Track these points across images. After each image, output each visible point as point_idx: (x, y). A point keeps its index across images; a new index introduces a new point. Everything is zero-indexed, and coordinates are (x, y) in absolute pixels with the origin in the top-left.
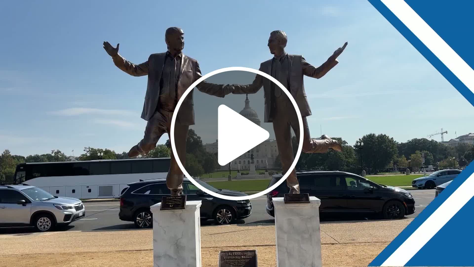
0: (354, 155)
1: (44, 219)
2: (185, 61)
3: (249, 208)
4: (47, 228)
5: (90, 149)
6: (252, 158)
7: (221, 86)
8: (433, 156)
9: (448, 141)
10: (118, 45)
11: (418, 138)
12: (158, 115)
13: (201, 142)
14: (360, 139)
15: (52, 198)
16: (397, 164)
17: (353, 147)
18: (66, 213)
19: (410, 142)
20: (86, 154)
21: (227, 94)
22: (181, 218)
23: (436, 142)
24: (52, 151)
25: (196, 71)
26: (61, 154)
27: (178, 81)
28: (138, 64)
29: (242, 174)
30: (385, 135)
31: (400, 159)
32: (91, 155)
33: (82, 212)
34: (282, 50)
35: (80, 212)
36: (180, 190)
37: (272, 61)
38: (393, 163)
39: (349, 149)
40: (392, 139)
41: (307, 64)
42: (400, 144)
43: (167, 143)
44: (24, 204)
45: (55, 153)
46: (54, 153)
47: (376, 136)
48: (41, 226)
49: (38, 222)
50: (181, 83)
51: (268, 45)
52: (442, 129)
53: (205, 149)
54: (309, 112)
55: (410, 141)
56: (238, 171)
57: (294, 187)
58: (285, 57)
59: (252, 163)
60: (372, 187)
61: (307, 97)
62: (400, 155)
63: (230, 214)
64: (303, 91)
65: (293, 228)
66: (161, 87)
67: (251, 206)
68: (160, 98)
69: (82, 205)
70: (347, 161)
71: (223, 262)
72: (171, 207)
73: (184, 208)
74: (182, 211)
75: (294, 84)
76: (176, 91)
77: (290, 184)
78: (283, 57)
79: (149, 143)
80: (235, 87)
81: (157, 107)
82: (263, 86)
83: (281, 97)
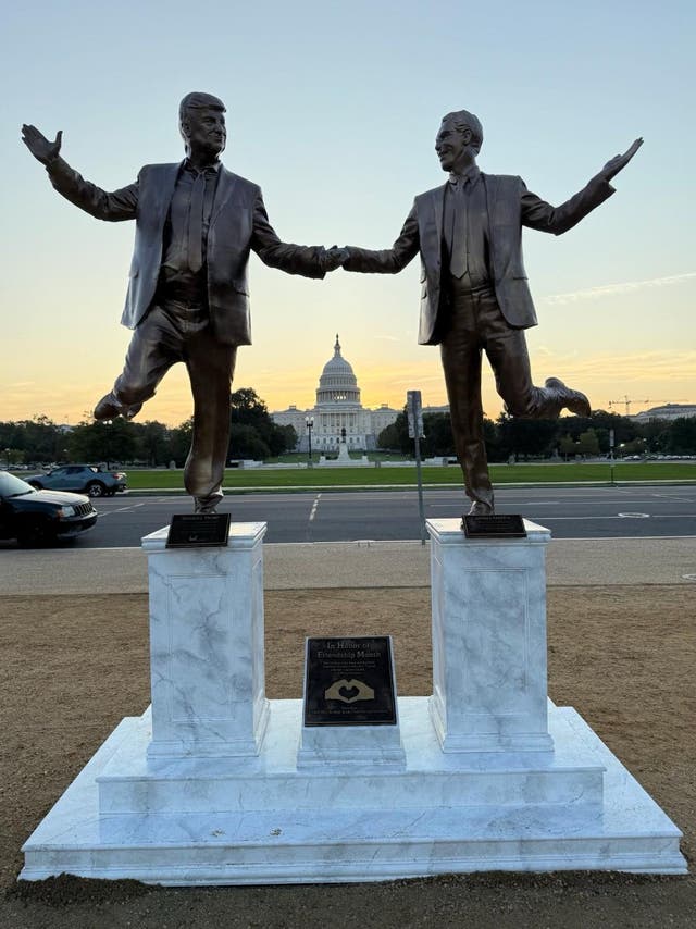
2: (228, 183)
6: (344, 435)
7: (317, 249)
10: (60, 134)
12: (158, 314)
21: (331, 269)
22: (216, 566)
23: (618, 416)
25: (254, 210)
27: (208, 228)
29: (327, 458)
34: (470, 162)
37: (442, 193)
45: (39, 419)
46: (36, 420)
51: (437, 149)
53: (273, 419)
58: (478, 179)
59: (344, 441)
65: (483, 593)
66: (167, 244)
71: (315, 664)
72: (192, 541)
73: (225, 545)
74: (220, 550)
75: (502, 246)
76: (204, 253)
77: (474, 491)
78: (473, 178)
79: (137, 384)
80: (351, 253)
81: (156, 293)
82: (418, 255)
83: (466, 278)
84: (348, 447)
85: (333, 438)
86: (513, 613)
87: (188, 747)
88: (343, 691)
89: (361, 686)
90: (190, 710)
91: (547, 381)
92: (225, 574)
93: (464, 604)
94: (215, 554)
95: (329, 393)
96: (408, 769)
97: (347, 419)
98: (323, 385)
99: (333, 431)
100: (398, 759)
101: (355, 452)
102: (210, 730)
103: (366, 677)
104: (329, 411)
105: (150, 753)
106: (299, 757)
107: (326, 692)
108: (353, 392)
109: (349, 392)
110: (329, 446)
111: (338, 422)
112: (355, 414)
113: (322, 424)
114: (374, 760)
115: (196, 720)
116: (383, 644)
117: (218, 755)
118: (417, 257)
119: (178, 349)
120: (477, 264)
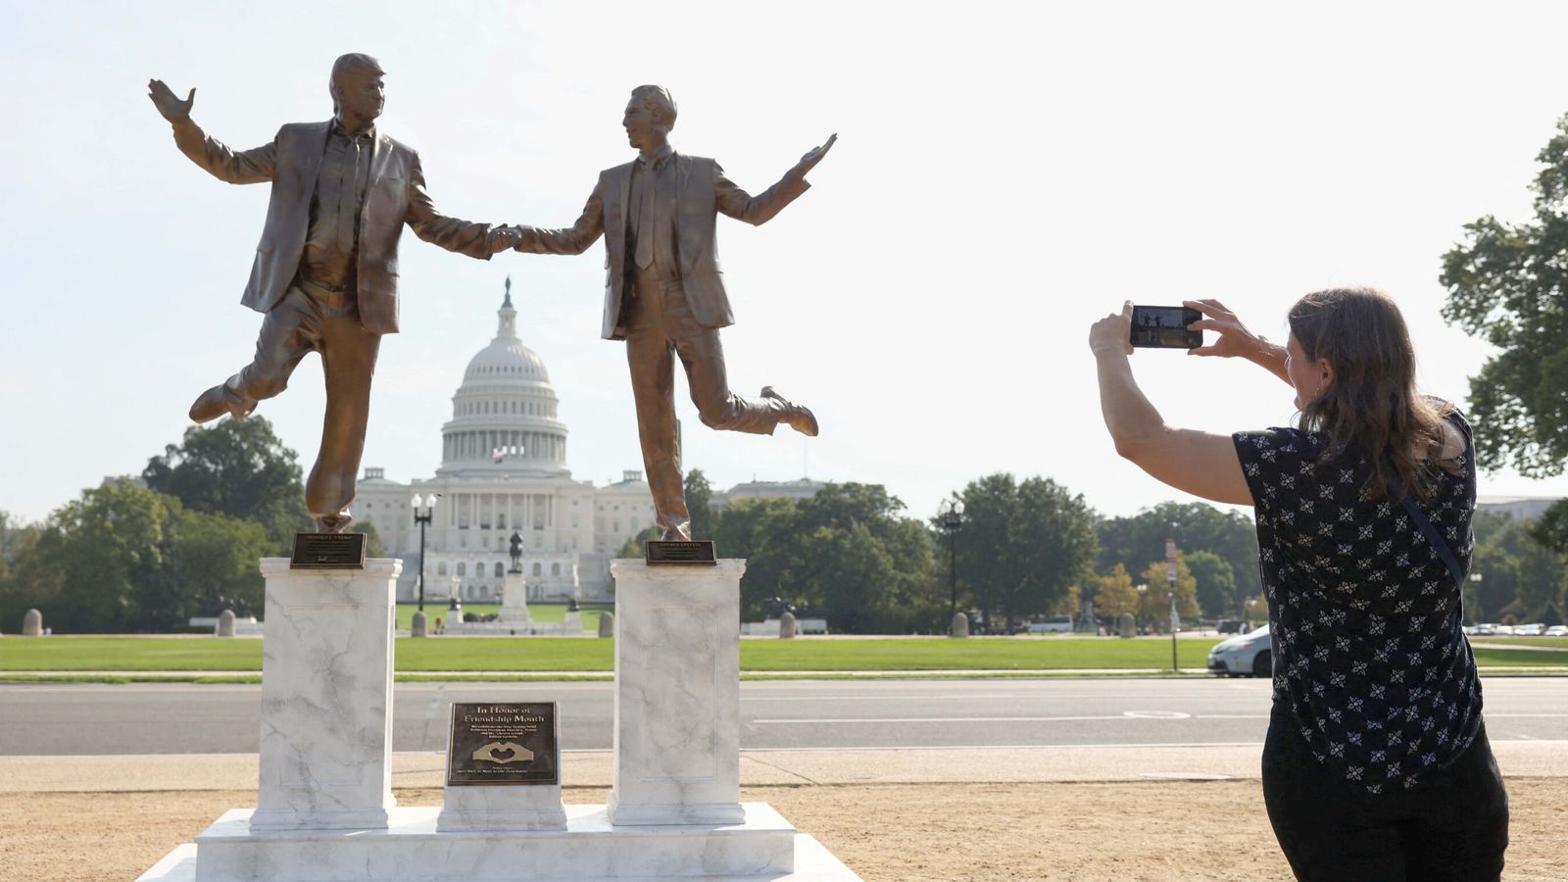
0: (929, 554)
2: (383, 151)
6: (515, 553)
7: (483, 227)
10: (193, 92)
12: (297, 295)
14: (955, 494)
16: (1096, 597)
17: (927, 523)
19: (1148, 515)
21: (500, 249)
22: (347, 595)
25: (412, 179)
27: (362, 204)
28: (243, 149)
29: (468, 617)
30: (1050, 482)
31: (1107, 580)
34: (661, 140)
36: (344, 520)
37: (630, 172)
38: (1079, 596)
39: (909, 533)
40: (1081, 501)
41: (728, 184)
42: (1110, 522)
43: (149, 469)
47: (1015, 484)
50: (370, 210)
51: (625, 124)
54: (728, 314)
55: (1150, 513)
56: (453, 604)
57: (674, 526)
58: (670, 160)
59: (515, 571)
62: (1106, 566)
65: (667, 634)
66: (313, 221)
68: (306, 249)
70: (904, 580)
71: (461, 728)
72: (321, 562)
73: (361, 567)
74: (353, 575)
75: (691, 236)
76: (356, 233)
77: (663, 516)
78: (663, 159)
80: (523, 233)
81: (297, 274)
82: (603, 236)
83: (653, 269)
84: (527, 588)
85: (484, 560)
86: (702, 658)
87: (303, 816)
88: (495, 752)
89: (517, 748)
90: (305, 772)
91: (763, 389)
92: (356, 606)
93: (644, 648)
94: (346, 578)
95: (478, 439)
96: (569, 831)
97: (528, 510)
98: (465, 414)
99: (485, 544)
100: (557, 823)
101: (546, 600)
102: (330, 796)
103: (524, 740)
104: (476, 485)
105: (254, 823)
106: (440, 820)
107: (475, 753)
108: (545, 435)
109: (536, 434)
110: (474, 585)
111: (502, 516)
112: (550, 497)
113: (456, 520)
114: (529, 824)
115: (313, 784)
116: (548, 708)
117: (339, 826)
118: (602, 239)
119: (313, 336)
120: (665, 254)
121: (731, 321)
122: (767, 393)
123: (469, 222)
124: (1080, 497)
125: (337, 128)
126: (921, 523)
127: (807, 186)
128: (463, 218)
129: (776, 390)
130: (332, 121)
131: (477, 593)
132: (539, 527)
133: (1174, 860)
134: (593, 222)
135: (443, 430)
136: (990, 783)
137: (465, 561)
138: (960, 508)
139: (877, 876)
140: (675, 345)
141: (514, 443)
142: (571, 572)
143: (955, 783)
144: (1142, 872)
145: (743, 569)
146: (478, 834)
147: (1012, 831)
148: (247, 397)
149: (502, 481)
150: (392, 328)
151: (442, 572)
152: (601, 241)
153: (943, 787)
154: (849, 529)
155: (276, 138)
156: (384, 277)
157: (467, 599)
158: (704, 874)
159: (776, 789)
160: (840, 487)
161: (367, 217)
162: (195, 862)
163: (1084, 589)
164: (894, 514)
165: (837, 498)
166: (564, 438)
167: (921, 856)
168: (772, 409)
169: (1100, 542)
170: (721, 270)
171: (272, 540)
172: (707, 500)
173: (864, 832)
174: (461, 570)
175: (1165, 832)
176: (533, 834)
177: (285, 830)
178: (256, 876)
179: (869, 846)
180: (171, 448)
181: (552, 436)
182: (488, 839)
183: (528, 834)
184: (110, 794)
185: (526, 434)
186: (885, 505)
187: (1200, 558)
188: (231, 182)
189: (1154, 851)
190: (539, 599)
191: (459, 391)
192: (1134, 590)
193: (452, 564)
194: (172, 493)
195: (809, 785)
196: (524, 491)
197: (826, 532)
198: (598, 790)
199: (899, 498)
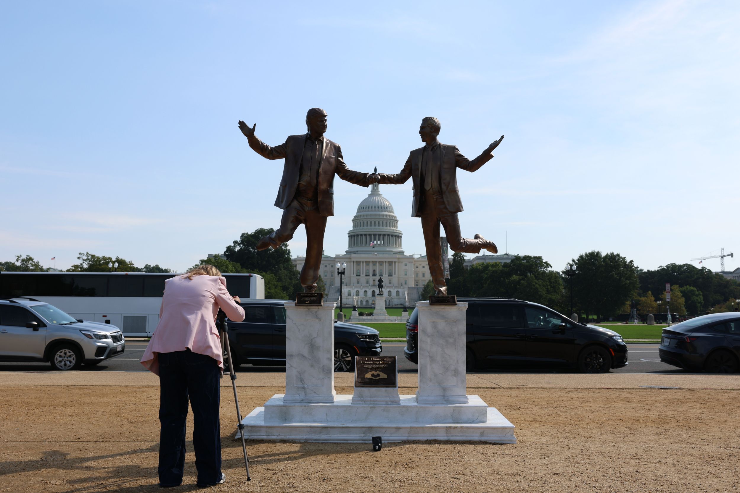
0: (562, 287)
1: (65, 352)
2: (327, 146)
3: (379, 350)
4: (70, 366)
5: (88, 257)
6: (380, 286)
7: (365, 174)
8: (703, 296)
9: (732, 270)
10: (255, 125)
11: (677, 264)
12: (296, 203)
13: (289, 252)
14: (573, 261)
15: (74, 322)
16: (638, 306)
17: (561, 273)
18: (99, 344)
19: (663, 269)
20: (81, 264)
21: (372, 183)
22: (317, 316)
23: (710, 271)
24: (18, 256)
25: (338, 156)
26: (33, 263)
27: (319, 167)
28: (273, 145)
29: (361, 314)
30: (618, 255)
31: (643, 299)
32: (89, 267)
33: (121, 345)
34: (434, 139)
35: (118, 345)
36: (315, 287)
37: (423, 150)
38: (630, 305)
39: (553, 278)
40: (632, 263)
42: (645, 272)
43: (227, 251)
44: (35, 328)
45: (23, 260)
46: (20, 261)
47: (602, 256)
48: (60, 362)
49: (56, 356)
50: (322, 169)
51: (420, 133)
52: (723, 249)
53: (296, 266)
54: (461, 207)
56: (354, 308)
57: (440, 290)
58: (438, 147)
59: (381, 294)
60: (564, 324)
61: (459, 192)
62: (644, 290)
63: (349, 357)
64: (456, 185)
65: (438, 331)
66: (301, 174)
67: (381, 347)
68: (299, 184)
69: (121, 334)
72: (307, 303)
73: (321, 306)
74: (319, 308)
75: (446, 177)
76: (317, 178)
77: (436, 285)
78: (436, 146)
79: (286, 234)
80: (381, 177)
81: (295, 194)
82: (412, 177)
83: (431, 190)
84: (386, 301)
85: (367, 290)
86: (451, 340)
87: (302, 397)
88: (373, 375)
89: (381, 374)
90: (303, 382)
92: (320, 320)
93: (429, 336)
94: (316, 310)
95: (364, 237)
96: (401, 405)
97: (386, 268)
98: (358, 227)
99: (367, 282)
100: (397, 402)
101: (394, 306)
102: (312, 390)
103: (384, 371)
104: (362, 257)
105: (284, 400)
106: (352, 400)
107: (365, 375)
108: (392, 236)
109: (388, 235)
110: (363, 300)
111: (374, 271)
112: (395, 262)
113: (355, 273)
114: (386, 402)
115: (306, 386)
116: (393, 359)
117: (315, 401)
118: (411, 178)
119: (302, 218)
120: (436, 184)
121: (462, 209)
122: (477, 237)
123: (360, 172)
124: (632, 261)
125: (309, 137)
126: (558, 273)
127: (492, 156)
128: (358, 171)
129: (480, 236)
130: (307, 134)
131: (364, 303)
132: (390, 275)
133: (643, 421)
134: (407, 171)
135: (348, 234)
136: (575, 388)
137: (359, 290)
138: (575, 267)
139: (522, 424)
140: (440, 220)
141: (379, 240)
142: (405, 294)
143: (560, 388)
144: (629, 425)
145: (467, 306)
146: (367, 405)
147: (579, 408)
148: (277, 241)
149: (374, 256)
150: (332, 214)
151: (349, 294)
152: (411, 179)
153: (555, 390)
154: (526, 276)
155: (286, 141)
156: (328, 195)
157: (359, 306)
158: (452, 422)
159: (486, 389)
160: (522, 258)
161: (321, 172)
162: (264, 413)
163: (632, 303)
164: (546, 269)
165: (520, 262)
166: (401, 237)
167: (540, 417)
168: (479, 244)
169: (640, 282)
170: (458, 190)
171: (278, 281)
172: (463, 263)
173: (518, 407)
174: (357, 294)
175: (643, 410)
176: (388, 406)
177: (296, 402)
178: (286, 419)
179: (520, 413)
180: (235, 242)
181: (396, 236)
182: (371, 407)
183: (386, 405)
184: (226, 387)
185: (384, 235)
186: (542, 266)
187: (687, 289)
188: (270, 159)
189: (636, 417)
190: (391, 306)
191: (355, 217)
192: (656, 303)
193: (353, 292)
194: (237, 262)
195: (499, 388)
196: (384, 260)
197: (515, 277)
198: (414, 389)
199: (548, 262)
